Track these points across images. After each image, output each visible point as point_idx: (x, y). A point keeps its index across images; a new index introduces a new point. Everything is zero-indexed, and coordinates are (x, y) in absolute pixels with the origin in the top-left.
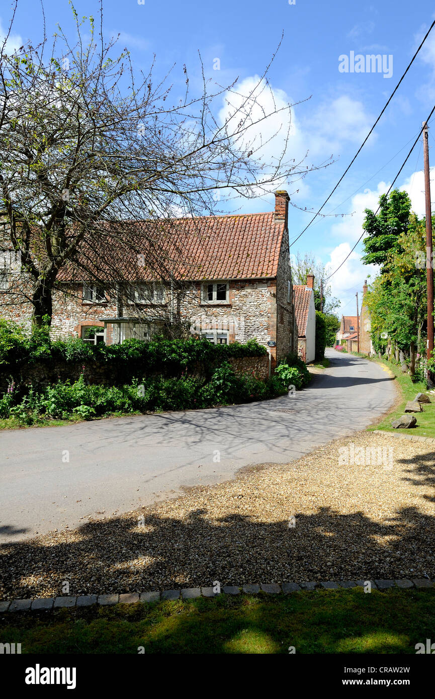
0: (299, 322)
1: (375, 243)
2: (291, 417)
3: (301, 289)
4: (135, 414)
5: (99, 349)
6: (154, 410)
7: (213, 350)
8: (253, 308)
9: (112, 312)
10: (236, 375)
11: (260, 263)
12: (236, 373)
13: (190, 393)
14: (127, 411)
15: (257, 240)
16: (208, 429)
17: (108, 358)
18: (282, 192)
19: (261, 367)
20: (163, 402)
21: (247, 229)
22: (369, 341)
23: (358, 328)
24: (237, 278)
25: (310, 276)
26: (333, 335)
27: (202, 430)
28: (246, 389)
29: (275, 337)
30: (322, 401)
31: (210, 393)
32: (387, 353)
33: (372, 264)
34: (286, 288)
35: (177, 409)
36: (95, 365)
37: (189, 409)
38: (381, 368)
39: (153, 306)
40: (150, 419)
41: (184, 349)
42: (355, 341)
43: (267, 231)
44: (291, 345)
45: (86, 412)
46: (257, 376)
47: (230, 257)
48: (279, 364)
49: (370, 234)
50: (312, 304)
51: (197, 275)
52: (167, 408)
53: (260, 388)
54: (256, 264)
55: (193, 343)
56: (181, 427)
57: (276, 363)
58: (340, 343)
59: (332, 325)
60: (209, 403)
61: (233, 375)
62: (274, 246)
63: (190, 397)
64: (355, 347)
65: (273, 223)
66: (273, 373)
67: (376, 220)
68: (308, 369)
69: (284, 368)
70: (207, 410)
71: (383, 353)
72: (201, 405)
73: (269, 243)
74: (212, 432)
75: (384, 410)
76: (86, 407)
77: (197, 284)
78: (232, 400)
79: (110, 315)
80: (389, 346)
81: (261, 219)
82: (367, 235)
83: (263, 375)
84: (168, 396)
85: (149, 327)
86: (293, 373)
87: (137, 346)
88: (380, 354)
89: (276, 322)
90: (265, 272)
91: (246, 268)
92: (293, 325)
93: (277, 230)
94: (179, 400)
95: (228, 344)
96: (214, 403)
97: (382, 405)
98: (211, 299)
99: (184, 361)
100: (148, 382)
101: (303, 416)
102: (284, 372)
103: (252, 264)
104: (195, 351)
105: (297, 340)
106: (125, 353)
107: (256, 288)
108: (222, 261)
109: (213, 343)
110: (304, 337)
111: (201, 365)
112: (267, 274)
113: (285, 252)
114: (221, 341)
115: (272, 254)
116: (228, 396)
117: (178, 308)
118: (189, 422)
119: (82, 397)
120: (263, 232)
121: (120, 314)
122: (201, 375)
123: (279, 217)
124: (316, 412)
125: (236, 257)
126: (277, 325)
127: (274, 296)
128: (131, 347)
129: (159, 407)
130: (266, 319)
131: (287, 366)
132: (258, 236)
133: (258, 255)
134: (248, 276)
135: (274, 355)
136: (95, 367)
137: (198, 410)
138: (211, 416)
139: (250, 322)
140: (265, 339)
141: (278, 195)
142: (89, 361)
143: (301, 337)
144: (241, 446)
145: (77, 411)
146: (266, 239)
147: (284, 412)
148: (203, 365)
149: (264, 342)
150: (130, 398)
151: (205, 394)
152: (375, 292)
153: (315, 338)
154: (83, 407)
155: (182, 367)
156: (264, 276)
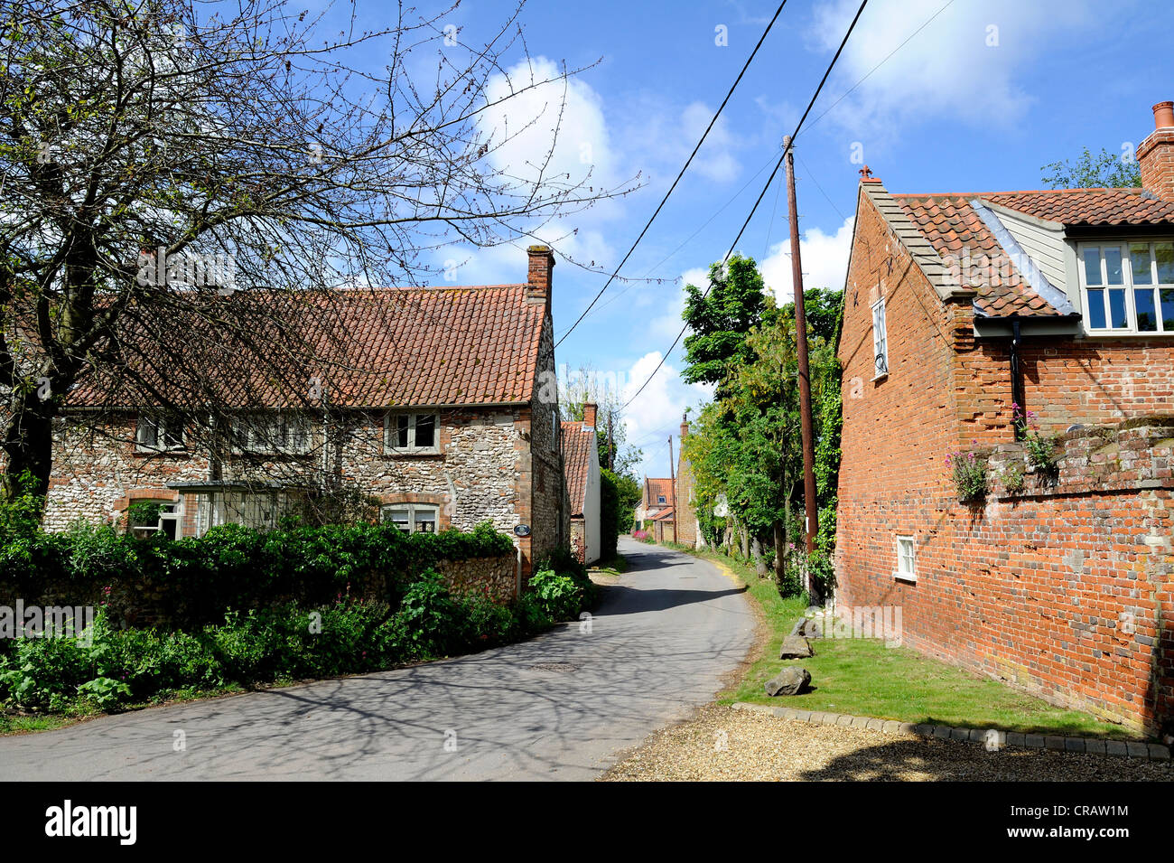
0: (572, 487)
1: (705, 346)
2: (565, 680)
3: (574, 428)
4: (227, 692)
5: (151, 548)
6: (271, 680)
7: (404, 545)
8: (487, 461)
9: (197, 470)
10: (453, 596)
11: (499, 375)
12: (452, 591)
13: (353, 638)
14: (208, 686)
15: (494, 334)
16: (387, 721)
17: (173, 569)
18: (541, 249)
19: (501, 577)
20: (293, 660)
21: (475, 314)
22: (694, 522)
23: (674, 498)
24: (457, 403)
25: (589, 406)
26: (629, 513)
27: (373, 725)
28: (473, 624)
29: (529, 517)
30: (622, 641)
31: (398, 635)
32: (725, 543)
33: (700, 383)
34: (549, 424)
35: (325, 675)
36: (142, 583)
37: (350, 672)
38: (718, 570)
39: (283, 458)
40: (260, 703)
41: (344, 544)
42: (668, 523)
43: (514, 319)
44: (558, 532)
45: (107, 693)
46: (494, 597)
47: (442, 364)
48: (537, 569)
49: (695, 331)
50: (594, 455)
51: (376, 398)
52: (303, 673)
53: (500, 620)
54: (493, 377)
55: (364, 531)
56: (326, 720)
57: (530, 568)
58: (642, 527)
59: (627, 494)
60: (397, 657)
61: (446, 595)
62: (526, 345)
63: (355, 647)
64: (668, 533)
65: (524, 305)
66: (525, 588)
67: (706, 305)
68: (591, 576)
69: (547, 578)
70: (388, 675)
71: (719, 542)
72: (379, 661)
73: (518, 339)
74: (396, 728)
75: (740, 655)
76: (107, 681)
77: (377, 415)
78: (444, 649)
79: (192, 476)
80: (729, 530)
81: (501, 296)
82: (690, 332)
83: (505, 593)
84: (305, 648)
85: (275, 502)
86: (565, 587)
87: (240, 538)
88: (713, 544)
89: (530, 488)
90: (510, 393)
91: (473, 385)
92: (562, 496)
93: (531, 316)
94: (329, 655)
95: (436, 533)
96: (406, 656)
97: (735, 644)
98: (403, 443)
99: (344, 571)
100: (263, 617)
101: (588, 679)
102: (547, 585)
103: (484, 377)
104: (366, 548)
105: (570, 522)
106: (212, 556)
107: (493, 424)
108: (427, 372)
109: (406, 531)
110: (581, 516)
111: (379, 578)
112: (514, 396)
113: (546, 359)
114: (424, 526)
115: (523, 359)
116: (435, 640)
117: (338, 463)
118: (345, 705)
119: (101, 659)
120: (505, 319)
121: (216, 474)
122: (379, 598)
123: (535, 293)
124: (613, 667)
125: (454, 364)
126: (532, 494)
127: (527, 438)
128: (225, 543)
129: (284, 673)
130: (512, 482)
131: (552, 573)
132: (496, 327)
133: (497, 362)
134: (478, 401)
135: (528, 553)
136: (140, 588)
137: (370, 675)
138: (396, 688)
139: (480, 490)
140: (508, 521)
141: (534, 253)
142: (126, 574)
143: (576, 516)
144: (461, 760)
145: (86, 692)
146: (511, 332)
147: (550, 669)
148: (383, 577)
149: (508, 526)
150: (219, 655)
151: (387, 639)
152: (701, 434)
153: (599, 518)
154: (101, 682)
155: (340, 583)
156: (507, 400)
